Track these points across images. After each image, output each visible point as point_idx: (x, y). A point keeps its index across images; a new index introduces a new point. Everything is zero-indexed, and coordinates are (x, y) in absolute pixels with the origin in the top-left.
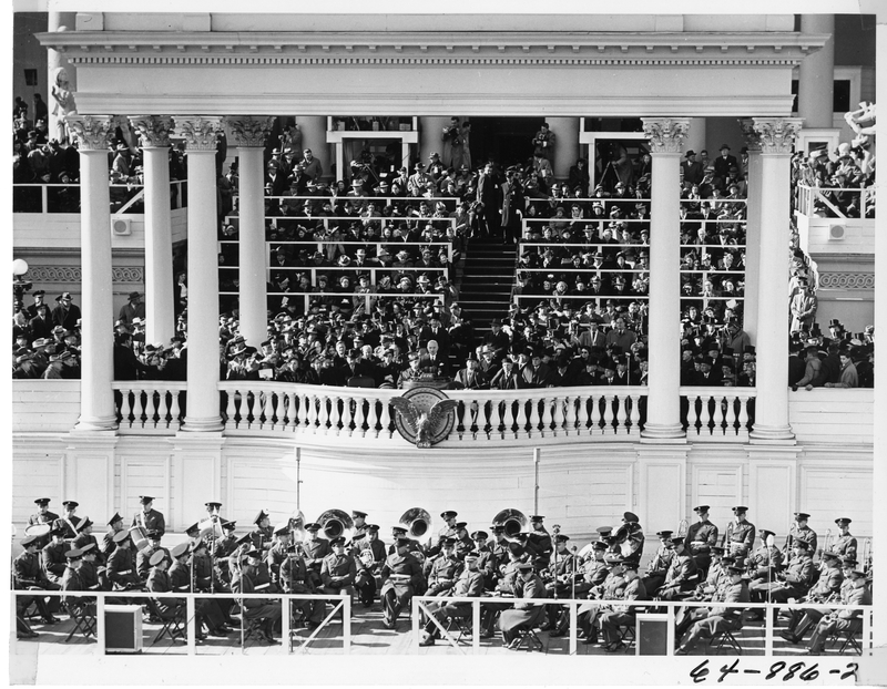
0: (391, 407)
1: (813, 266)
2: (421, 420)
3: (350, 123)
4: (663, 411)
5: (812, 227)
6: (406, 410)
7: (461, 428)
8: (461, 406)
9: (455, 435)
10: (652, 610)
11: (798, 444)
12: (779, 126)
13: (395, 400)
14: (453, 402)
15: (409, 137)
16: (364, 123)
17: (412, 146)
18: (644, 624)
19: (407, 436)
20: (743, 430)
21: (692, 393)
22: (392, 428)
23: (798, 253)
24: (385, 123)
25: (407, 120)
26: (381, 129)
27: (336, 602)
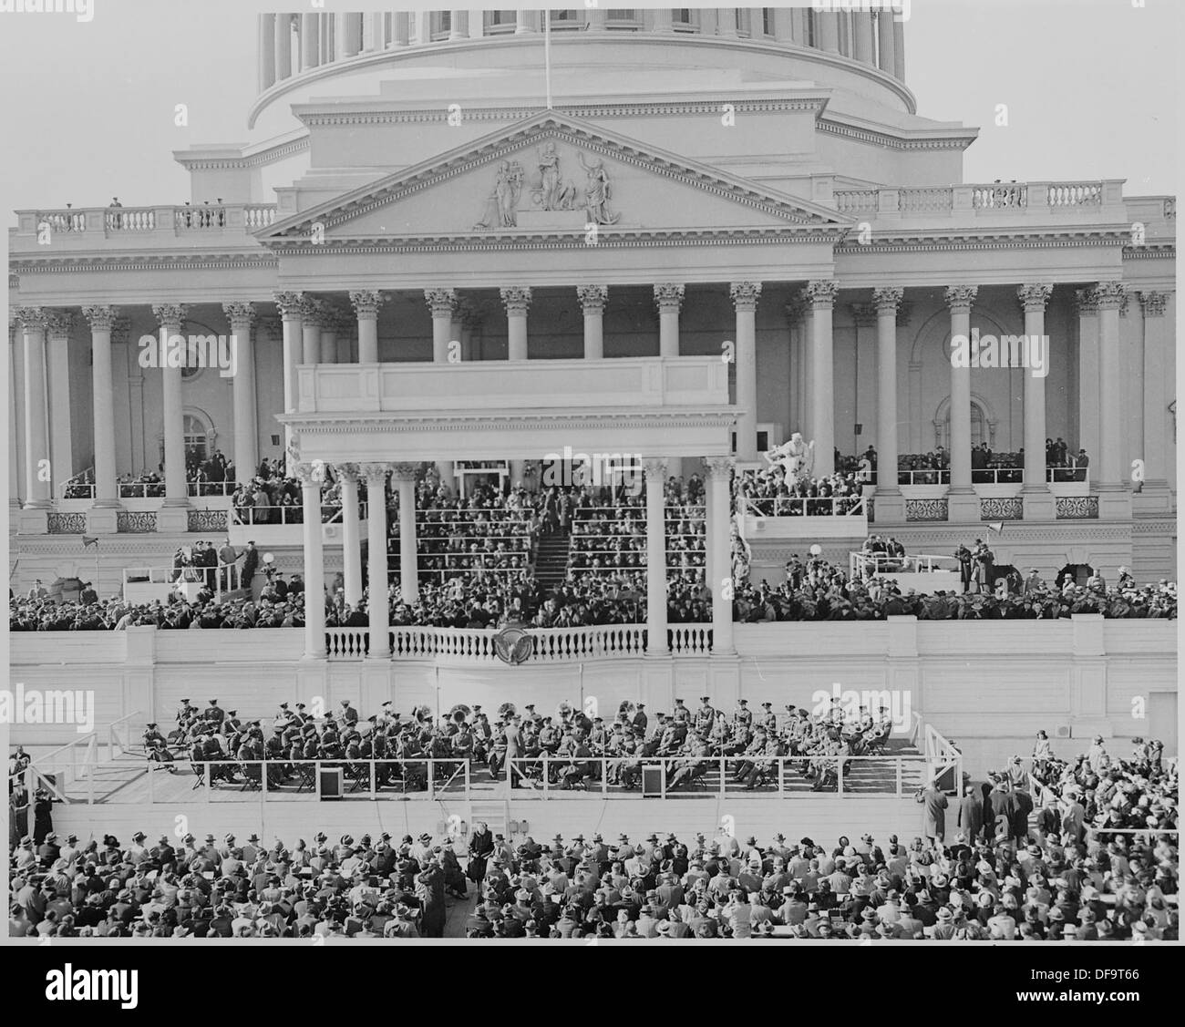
0: (493, 641)
1: (747, 546)
2: (511, 648)
3: (467, 465)
4: (657, 639)
5: (746, 522)
6: (502, 642)
7: (536, 653)
8: (535, 639)
9: (532, 657)
10: (653, 763)
11: (740, 657)
12: (721, 462)
13: (495, 636)
14: (530, 637)
15: (503, 472)
16: (477, 465)
17: (505, 477)
18: (648, 772)
19: (503, 659)
20: (706, 649)
21: (675, 627)
22: (494, 653)
23: (739, 539)
24: (488, 464)
25: (503, 462)
26: (486, 467)
27: (460, 763)
